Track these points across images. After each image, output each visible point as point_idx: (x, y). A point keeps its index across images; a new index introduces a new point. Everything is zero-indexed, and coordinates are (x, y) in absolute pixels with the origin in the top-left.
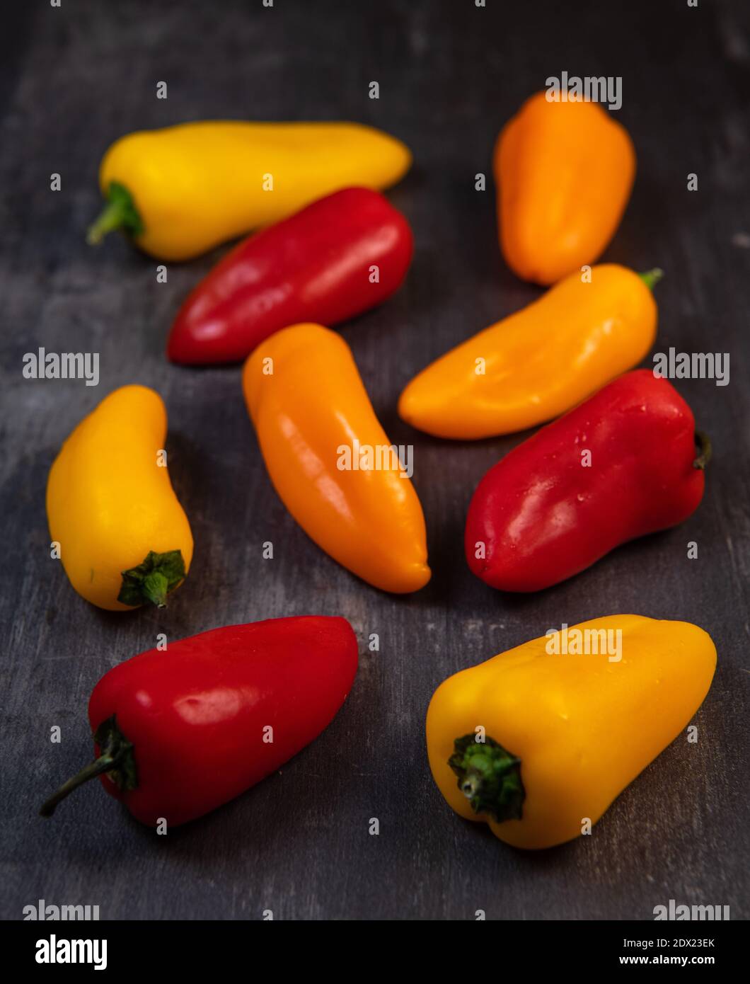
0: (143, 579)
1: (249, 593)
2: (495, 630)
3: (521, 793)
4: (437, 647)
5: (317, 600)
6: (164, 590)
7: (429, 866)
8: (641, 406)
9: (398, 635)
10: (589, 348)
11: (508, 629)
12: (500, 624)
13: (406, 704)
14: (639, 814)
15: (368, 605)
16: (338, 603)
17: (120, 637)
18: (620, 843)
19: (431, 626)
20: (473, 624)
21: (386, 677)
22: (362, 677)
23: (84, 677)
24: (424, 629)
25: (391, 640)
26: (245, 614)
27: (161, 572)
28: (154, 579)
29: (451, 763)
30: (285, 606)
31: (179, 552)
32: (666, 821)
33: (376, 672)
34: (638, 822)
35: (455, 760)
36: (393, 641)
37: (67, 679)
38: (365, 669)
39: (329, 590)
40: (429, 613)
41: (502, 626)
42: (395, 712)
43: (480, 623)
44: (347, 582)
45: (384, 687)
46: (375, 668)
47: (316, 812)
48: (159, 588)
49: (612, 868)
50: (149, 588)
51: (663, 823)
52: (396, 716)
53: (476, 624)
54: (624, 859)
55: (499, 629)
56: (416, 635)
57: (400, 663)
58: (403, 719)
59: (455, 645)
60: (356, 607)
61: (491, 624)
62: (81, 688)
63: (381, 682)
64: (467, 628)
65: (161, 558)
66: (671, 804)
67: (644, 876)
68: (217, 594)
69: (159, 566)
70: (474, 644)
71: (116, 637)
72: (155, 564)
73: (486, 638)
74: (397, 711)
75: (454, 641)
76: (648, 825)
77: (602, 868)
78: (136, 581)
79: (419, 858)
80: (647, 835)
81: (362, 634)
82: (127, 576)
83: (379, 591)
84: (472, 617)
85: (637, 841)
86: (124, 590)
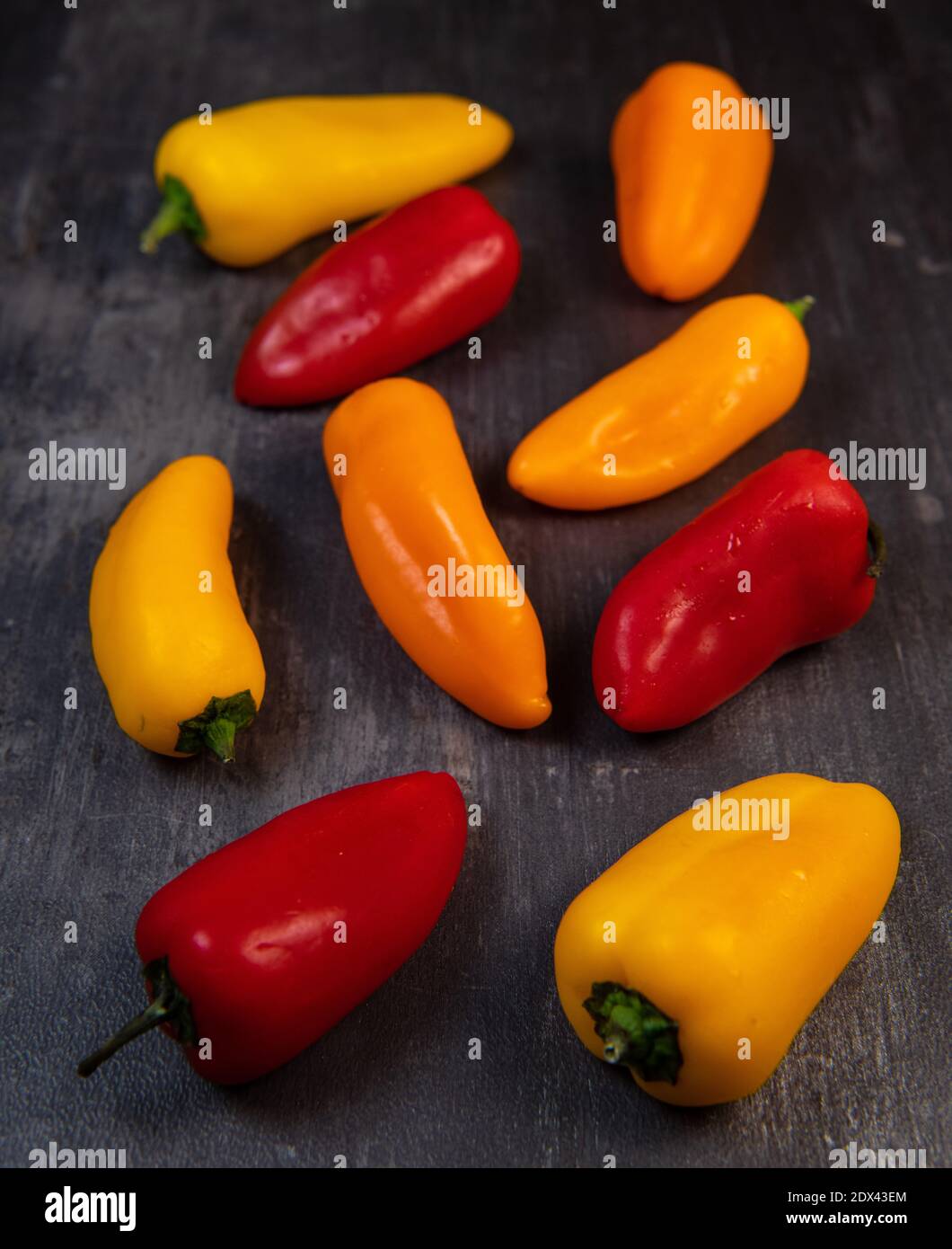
0: (205, 728)
1: (334, 724)
2: (629, 774)
3: (677, 1057)
4: (560, 800)
5: (415, 734)
6: (231, 740)
7: (558, 1123)
8: (807, 504)
9: (513, 783)
10: (732, 400)
11: (643, 775)
12: (633, 768)
13: (524, 884)
14: (810, 1043)
15: (475, 742)
16: (440, 739)
17: (180, 787)
18: (789, 1087)
19: (551, 771)
20: (601, 767)
21: (499, 845)
22: (471, 844)
23: (137, 845)
24: (544, 773)
25: (505, 791)
26: (329, 753)
27: (227, 718)
28: (217, 727)
29: (587, 1004)
30: (376, 742)
31: (248, 693)
32: (843, 1053)
33: (487, 838)
34: (809, 1056)
35: (592, 1004)
36: (507, 793)
37: (116, 846)
38: (474, 834)
39: (429, 719)
40: (549, 752)
41: (636, 771)
42: (511, 896)
43: (610, 766)
44: (450, 708)
45: (497, 859)
46: (487, 832)
47: (419, 1043)
48: (225, 737)
49: (781, 1124)
50: (213, 739)
51: (840, 1056)
52: (512, 902)
53: (605, 767)
54: (795, 1109)
55: (633, 773)
56: (534, 783)
57: (516, 823)
58: (521, 906)
59: (580, 798)
60: (462, 744)
61: (623, 767)
62: (133, 860)
63: (494, 852)
64: (595, 773)
65: (226, 702)
66: (848, 1027)
67: (821, 1136)
68: (296, 726)
69: (223, 711)
70: (603, 796)
71: (175, 786)
72: (220, 710)
73: (618, 788)
74: (514, 893)
75: (580, 793)
76: (822, 1059)
77: (769, 1125)
78: (197, 731)
79: (546, 1111)
80: (822, 1073)
81: (469, 782)
82: (184, 727)
83: (487, 723)
84: (600, 758)
85: (811, 1083)
86: (181, 740)
